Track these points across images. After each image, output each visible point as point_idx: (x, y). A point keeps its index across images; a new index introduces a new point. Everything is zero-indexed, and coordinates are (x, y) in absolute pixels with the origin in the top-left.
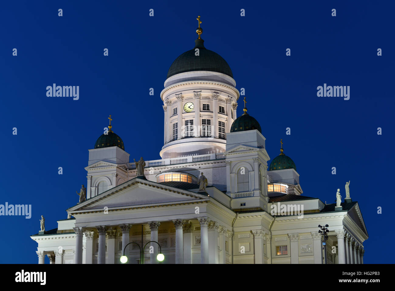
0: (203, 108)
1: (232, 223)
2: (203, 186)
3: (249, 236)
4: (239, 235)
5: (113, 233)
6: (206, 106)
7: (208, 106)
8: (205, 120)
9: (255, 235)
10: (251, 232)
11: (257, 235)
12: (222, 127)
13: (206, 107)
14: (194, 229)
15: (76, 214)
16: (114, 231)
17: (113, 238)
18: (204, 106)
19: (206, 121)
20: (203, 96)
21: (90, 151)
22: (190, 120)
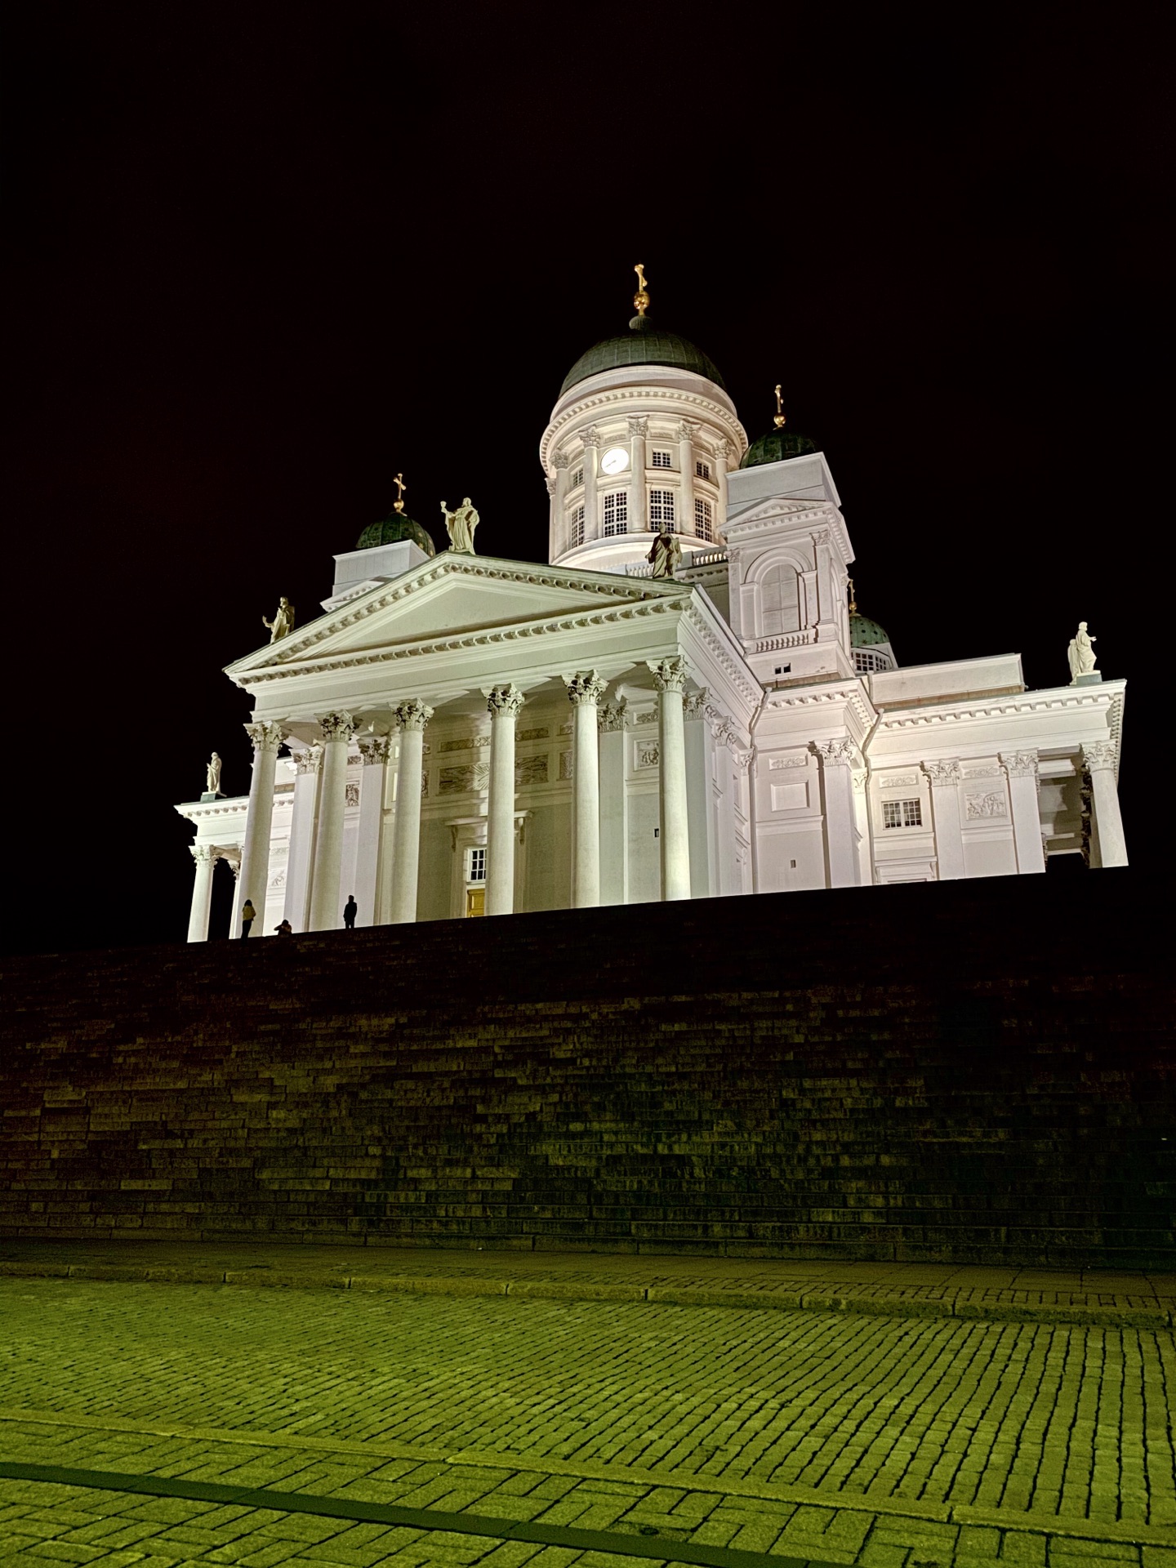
0: (655, 461)
1: (750, 724)
2: (665, 564)
3: (804, 763)
4: (771, 761)
5: (377, 746)
6: (662, 456)
7: (667, 458)
8: (660, 493)
9: (824, 755)
10: (812, 747)
11: (833, 755)
12: (704, 516)
13: (662, 460)
14: (635, 722)
15: (259, 679)
16: (382, 740)
17: (378, 762)
18: (655, 457)
19: (662, 495)
20: (653, 431)
21: (336, 557)
22: (618, 495)
